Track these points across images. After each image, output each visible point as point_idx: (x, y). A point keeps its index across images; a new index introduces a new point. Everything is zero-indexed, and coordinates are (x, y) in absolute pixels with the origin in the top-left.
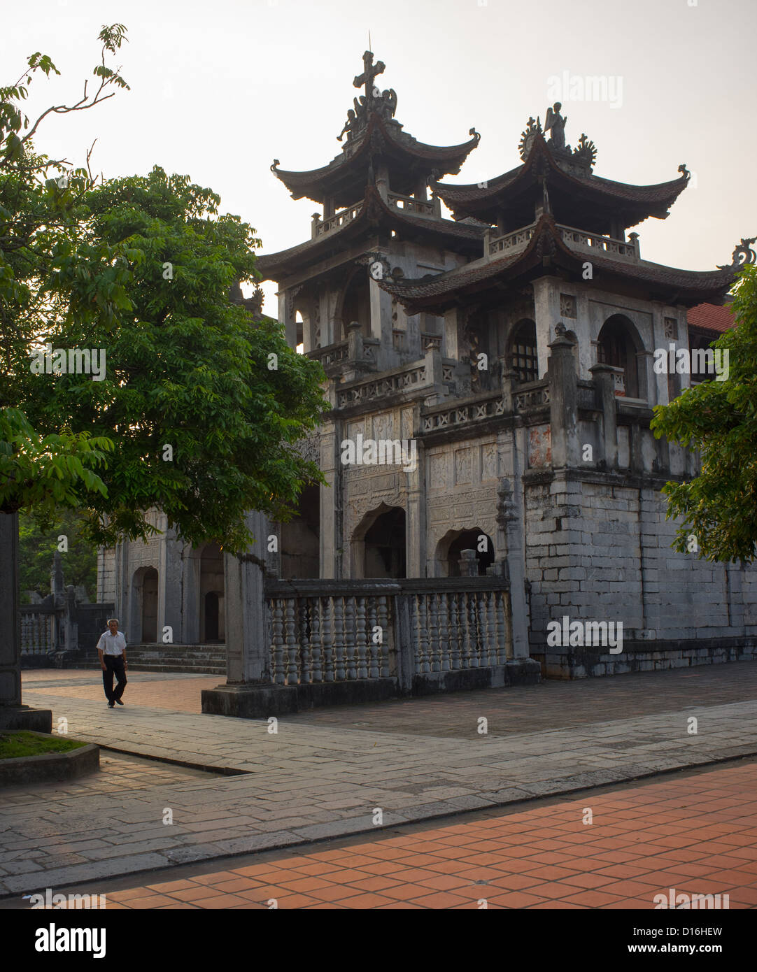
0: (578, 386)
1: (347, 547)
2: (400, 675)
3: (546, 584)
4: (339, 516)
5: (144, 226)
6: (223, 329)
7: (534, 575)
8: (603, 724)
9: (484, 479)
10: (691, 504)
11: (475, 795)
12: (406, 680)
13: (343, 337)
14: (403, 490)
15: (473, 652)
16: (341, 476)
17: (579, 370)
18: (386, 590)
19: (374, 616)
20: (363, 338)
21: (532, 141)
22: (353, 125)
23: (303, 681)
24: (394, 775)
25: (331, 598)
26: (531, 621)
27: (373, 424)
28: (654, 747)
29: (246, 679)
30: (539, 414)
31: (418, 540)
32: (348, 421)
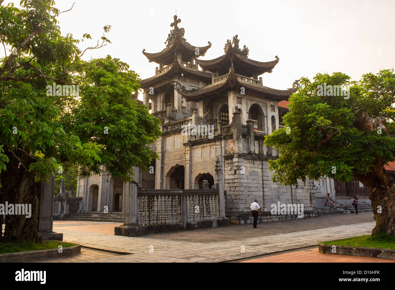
0: (242, 127)
1: (165, 178)
2: (182, 222)
3: (231, 192)
4: (162, 168)
5: (105, 74)
6: (129, 108)
7: (227, 189)
8: (250, 239)
9: (211, 157)
10: (277, 167)
11: (207, 260)
12: (184, 224)
13: (165, 108)
14: (184, 160)
15: (207, 215)
16: (163, 155)
17: (243, 121)
18: (178, 193)
19: (174, 202)
20: (172, 109)
21: (228, 47)
22: (170, 39)
23: (149, 224)
24: (181, 254)
25: (160, 196)
26: (226, 204)
27: (174, 138)
28: (266, 246)
29: (130, 223)
30: (229, 135)
31: (189, 177)
32: (166, 136)
